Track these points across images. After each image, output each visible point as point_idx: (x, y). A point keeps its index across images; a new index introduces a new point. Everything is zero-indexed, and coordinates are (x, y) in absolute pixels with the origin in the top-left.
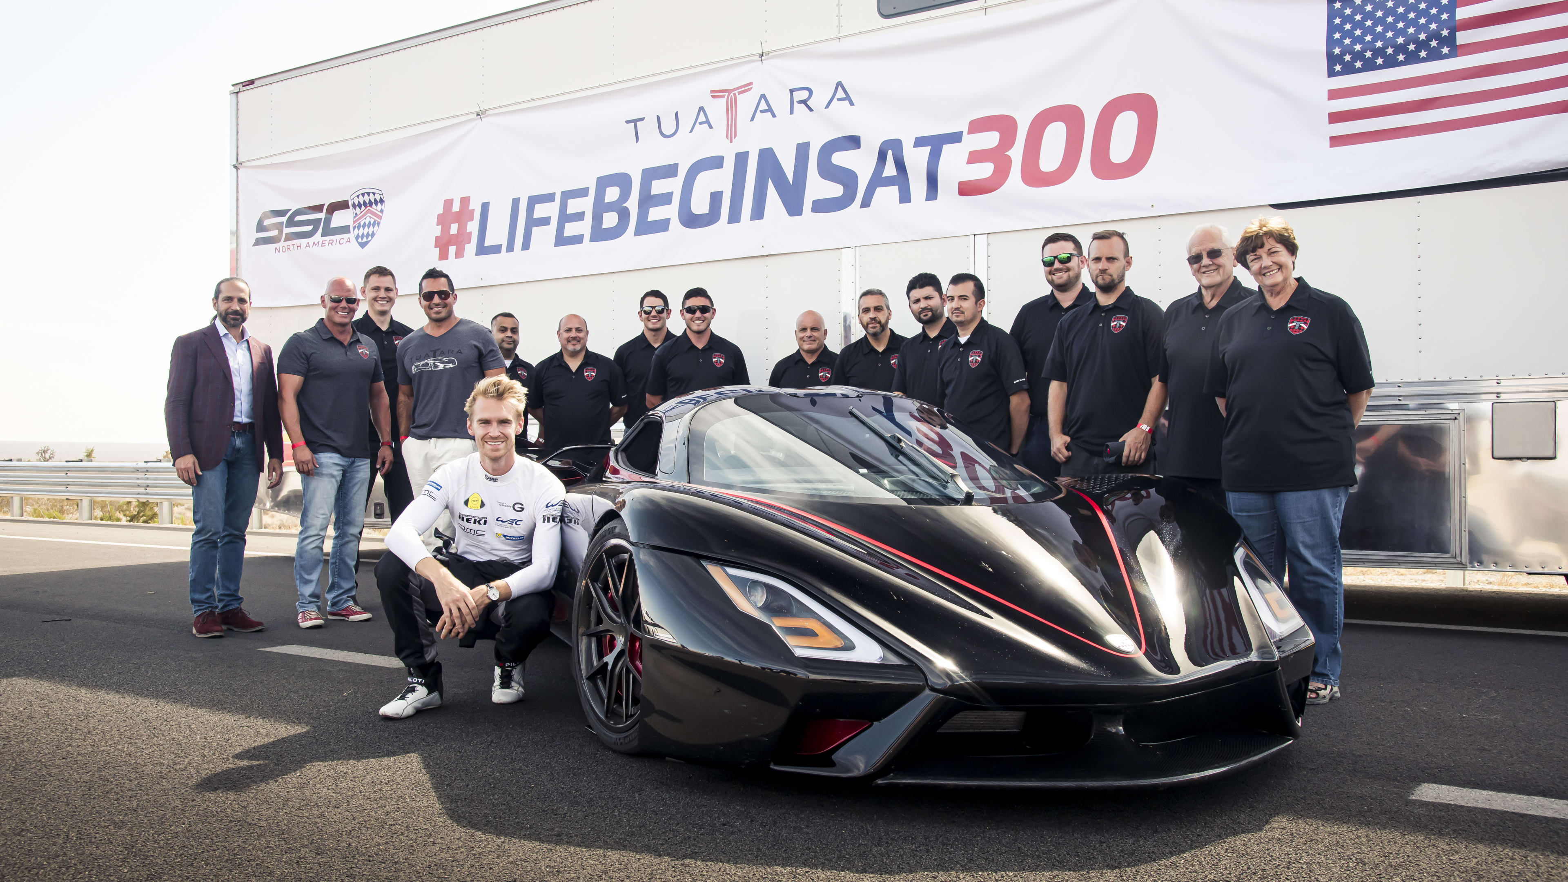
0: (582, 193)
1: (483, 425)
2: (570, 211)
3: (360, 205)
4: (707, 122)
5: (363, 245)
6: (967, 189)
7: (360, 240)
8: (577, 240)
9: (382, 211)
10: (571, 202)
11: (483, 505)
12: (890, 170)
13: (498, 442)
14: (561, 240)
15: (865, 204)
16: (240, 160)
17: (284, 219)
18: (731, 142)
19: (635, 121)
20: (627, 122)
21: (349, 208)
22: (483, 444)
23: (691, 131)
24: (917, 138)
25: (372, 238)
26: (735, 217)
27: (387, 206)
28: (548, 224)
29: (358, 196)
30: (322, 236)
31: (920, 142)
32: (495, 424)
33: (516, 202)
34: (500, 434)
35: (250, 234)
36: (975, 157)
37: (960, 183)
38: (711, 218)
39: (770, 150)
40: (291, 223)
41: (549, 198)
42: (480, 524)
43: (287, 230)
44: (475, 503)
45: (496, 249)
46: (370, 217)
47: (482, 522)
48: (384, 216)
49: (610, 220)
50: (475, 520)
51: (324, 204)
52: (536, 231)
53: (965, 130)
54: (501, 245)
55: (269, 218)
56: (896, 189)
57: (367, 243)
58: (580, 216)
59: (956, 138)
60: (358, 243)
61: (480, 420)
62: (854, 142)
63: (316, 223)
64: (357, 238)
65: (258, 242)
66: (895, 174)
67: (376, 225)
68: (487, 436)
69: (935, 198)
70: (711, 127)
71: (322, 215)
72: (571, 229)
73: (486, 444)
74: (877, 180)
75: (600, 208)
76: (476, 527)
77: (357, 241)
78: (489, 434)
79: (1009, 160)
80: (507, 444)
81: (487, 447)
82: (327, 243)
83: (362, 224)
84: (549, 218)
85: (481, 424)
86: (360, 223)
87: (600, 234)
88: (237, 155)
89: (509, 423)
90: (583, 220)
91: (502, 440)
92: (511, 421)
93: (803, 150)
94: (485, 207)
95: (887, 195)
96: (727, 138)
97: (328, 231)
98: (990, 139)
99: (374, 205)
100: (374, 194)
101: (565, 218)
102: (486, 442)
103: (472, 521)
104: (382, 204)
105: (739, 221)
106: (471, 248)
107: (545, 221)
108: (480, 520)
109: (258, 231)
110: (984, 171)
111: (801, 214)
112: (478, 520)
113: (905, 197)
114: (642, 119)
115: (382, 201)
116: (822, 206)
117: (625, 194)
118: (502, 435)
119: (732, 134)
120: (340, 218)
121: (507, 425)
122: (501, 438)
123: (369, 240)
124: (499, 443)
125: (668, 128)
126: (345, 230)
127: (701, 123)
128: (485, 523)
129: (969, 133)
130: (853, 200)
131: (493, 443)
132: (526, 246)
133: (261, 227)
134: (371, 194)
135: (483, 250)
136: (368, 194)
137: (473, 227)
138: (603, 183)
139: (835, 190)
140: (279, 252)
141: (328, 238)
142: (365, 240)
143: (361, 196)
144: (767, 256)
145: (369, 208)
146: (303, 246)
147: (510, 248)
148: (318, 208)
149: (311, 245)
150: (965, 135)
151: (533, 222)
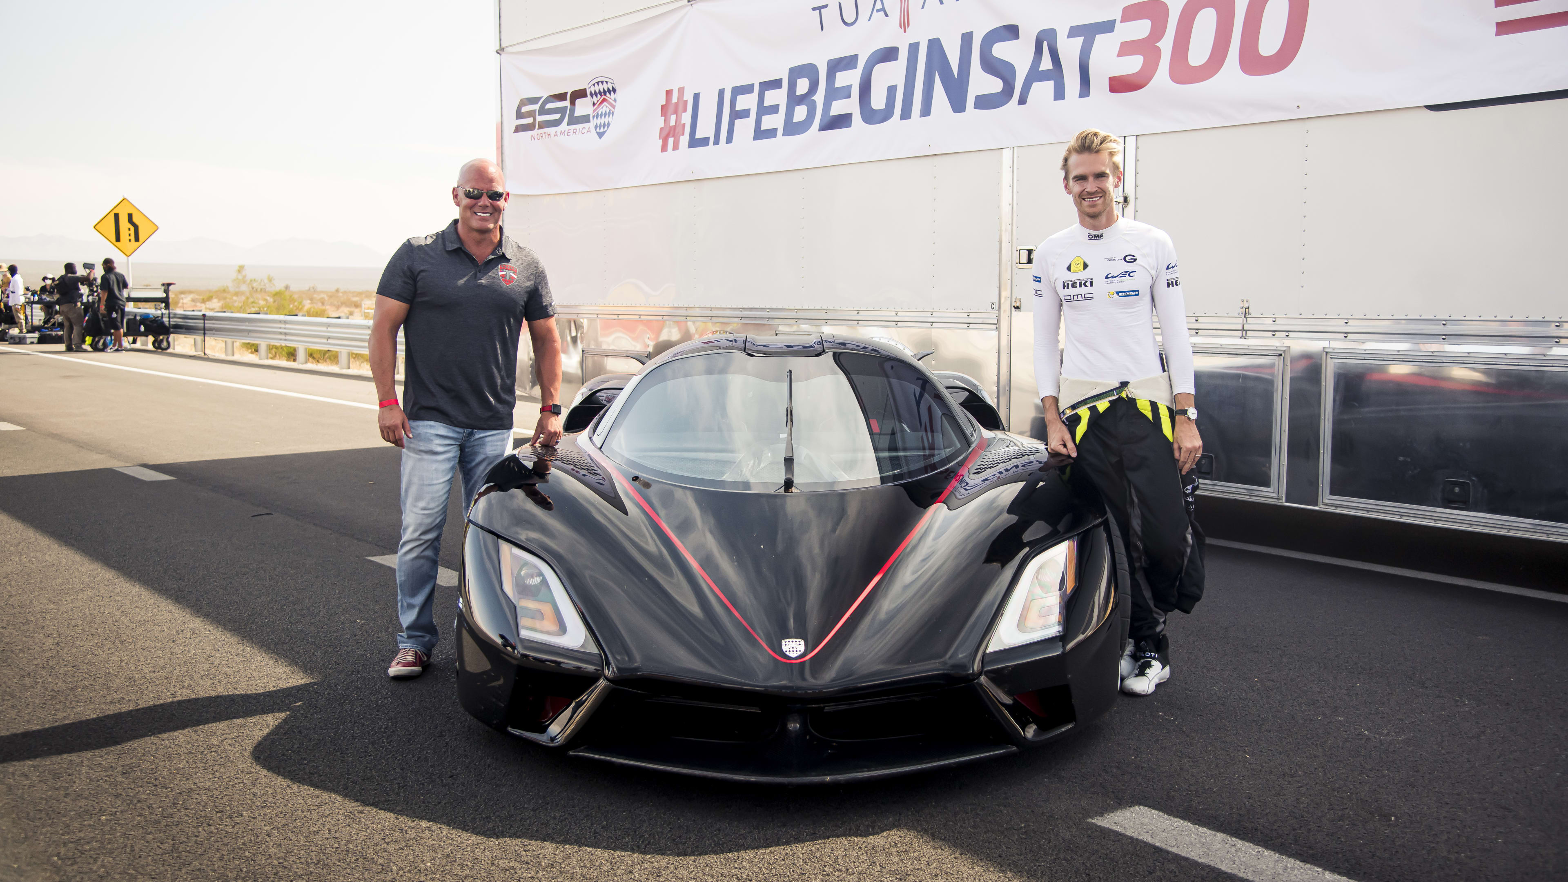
0: (776, 84)
1: (1079, 182)
2: (767, 103)
3: (596, 94)
4: (883, 10)
5: (600, 135)
6: (1119, 85)
7: (598, 130)
8: (771, 133)
9: (615, 100)
10: (768, 94)
11: (1086, 266)
12: (1046, 64)
13: (1095, 197)
14: (760, 134)
15: (1022, 101)
16: (503, 45)
17: (536, 107)
18: (905, 31)
19: (819, 8)
20: (814, 9)
21: (587, 96)
22: (1081, 202)
23: (869, 20)
24: (1072, 28)
25: (608, 128)
26: (906, 114)
27: (619, 95)
28: (748, 116)
29: (594, 85)
30: (568, 125)
31: (1074, 32)
32: (1091, 179)
33: (721, 92)
34: (1097, 189)
35: (512, 122)
36: (1127, 49)
37: (1110, 79)
38: (885, 115)
39: (938, 40)
40: (543, 111)
41: (747, 89)
42: (1086, 286)
43: (540, 118)
44: (1077, 266)
45: (704, 142)
46: (607, 107)
47: (1088, 284)
48: (617, 105)
49: (800, 113)
50: (1080, 284)
51: (567, 93)
52: (737, 122)
53: (1118, 18)
54: (709, 138)
55: (525, 105)
56: (1050, 84)
57: (604, 133)
58: (774, 109)
59: (1108, 27)
60: (597, 132)
61: (1075, 177)
62: (1012, 32)
63: (562, 110)
64: (596, 128)
65: (518, 129)
66: (1051, 67)
67: (611, 115)
68: (1085, 193)
69: (1088, 95)
70: (887, 15)
71: (566, 103)
72: (768, 122)
73: (1083, 201)
74: (1035, 75)
75: (794, 100)
76: (1083, 290)
77: (596, 130)
78: (1086, 190)
79: (1158, 50)
80: (1105, 198)
81: (1085, 203)
82: (571, 132)
83: (600, 113)
84: (749, 110)
85: (1076, 181)
86: (598, 113)
87: (792, 128)
88: (500, 40)
89: (1106, 177)
90: (778, 113)
91: (1100, 195)
92: (1108, 174)
93: (967, 39)
94: (696, 97)
95: (1043, 90)
96: (901, 27)
97: (573, 121)
98: (1141, 29)
99: (608, 94)
100: (607, 82)
101: (764, 110)
102: (1084, 199)
103: (1078, 284)
104: (614, 93)
105: (910, 118)
106: (684, 140)
107: (745, 114)
108: (1086, 282)
109: (517, 118)
110: (1132, 65)
111: (964, 111)
112: (1083, 282)
113: (1059, 94)
114: (826, 6)
115: (614, 90)
116: (985, 102)
117: (813, 87)
118: (1099, 190)
119: (905, 23)
120: (583, 107)
121: (1104, 178)
122: (1099, 193)
123: (605, 129)
124: (1097, 199)
125: (849, 17)
126: (585, 119)
127: (878, 11)
128: (1091, 284)
129: (1122, 22)
130: (1011, 96)
131: (1091, 200)
132: (729, 140)
133: (519, 115)
134: (604, 83)
135: (695, 142)
136: (602, 82)
137: (686, 118)
138: (796, 73)
139: (995, 85)
140: (534, 139)
141: (572, 127)
142: (602, 130)
143: (596, 84)
144: (935, 155)
145: (604, 97)
146: (552, 134)
147: (716, 142)
148: (561, 97)
149: (559, 133)
150: (1118, 24)
151: (737, 115)
